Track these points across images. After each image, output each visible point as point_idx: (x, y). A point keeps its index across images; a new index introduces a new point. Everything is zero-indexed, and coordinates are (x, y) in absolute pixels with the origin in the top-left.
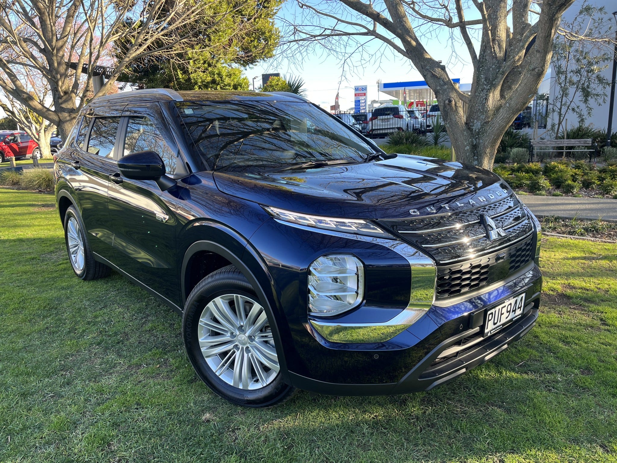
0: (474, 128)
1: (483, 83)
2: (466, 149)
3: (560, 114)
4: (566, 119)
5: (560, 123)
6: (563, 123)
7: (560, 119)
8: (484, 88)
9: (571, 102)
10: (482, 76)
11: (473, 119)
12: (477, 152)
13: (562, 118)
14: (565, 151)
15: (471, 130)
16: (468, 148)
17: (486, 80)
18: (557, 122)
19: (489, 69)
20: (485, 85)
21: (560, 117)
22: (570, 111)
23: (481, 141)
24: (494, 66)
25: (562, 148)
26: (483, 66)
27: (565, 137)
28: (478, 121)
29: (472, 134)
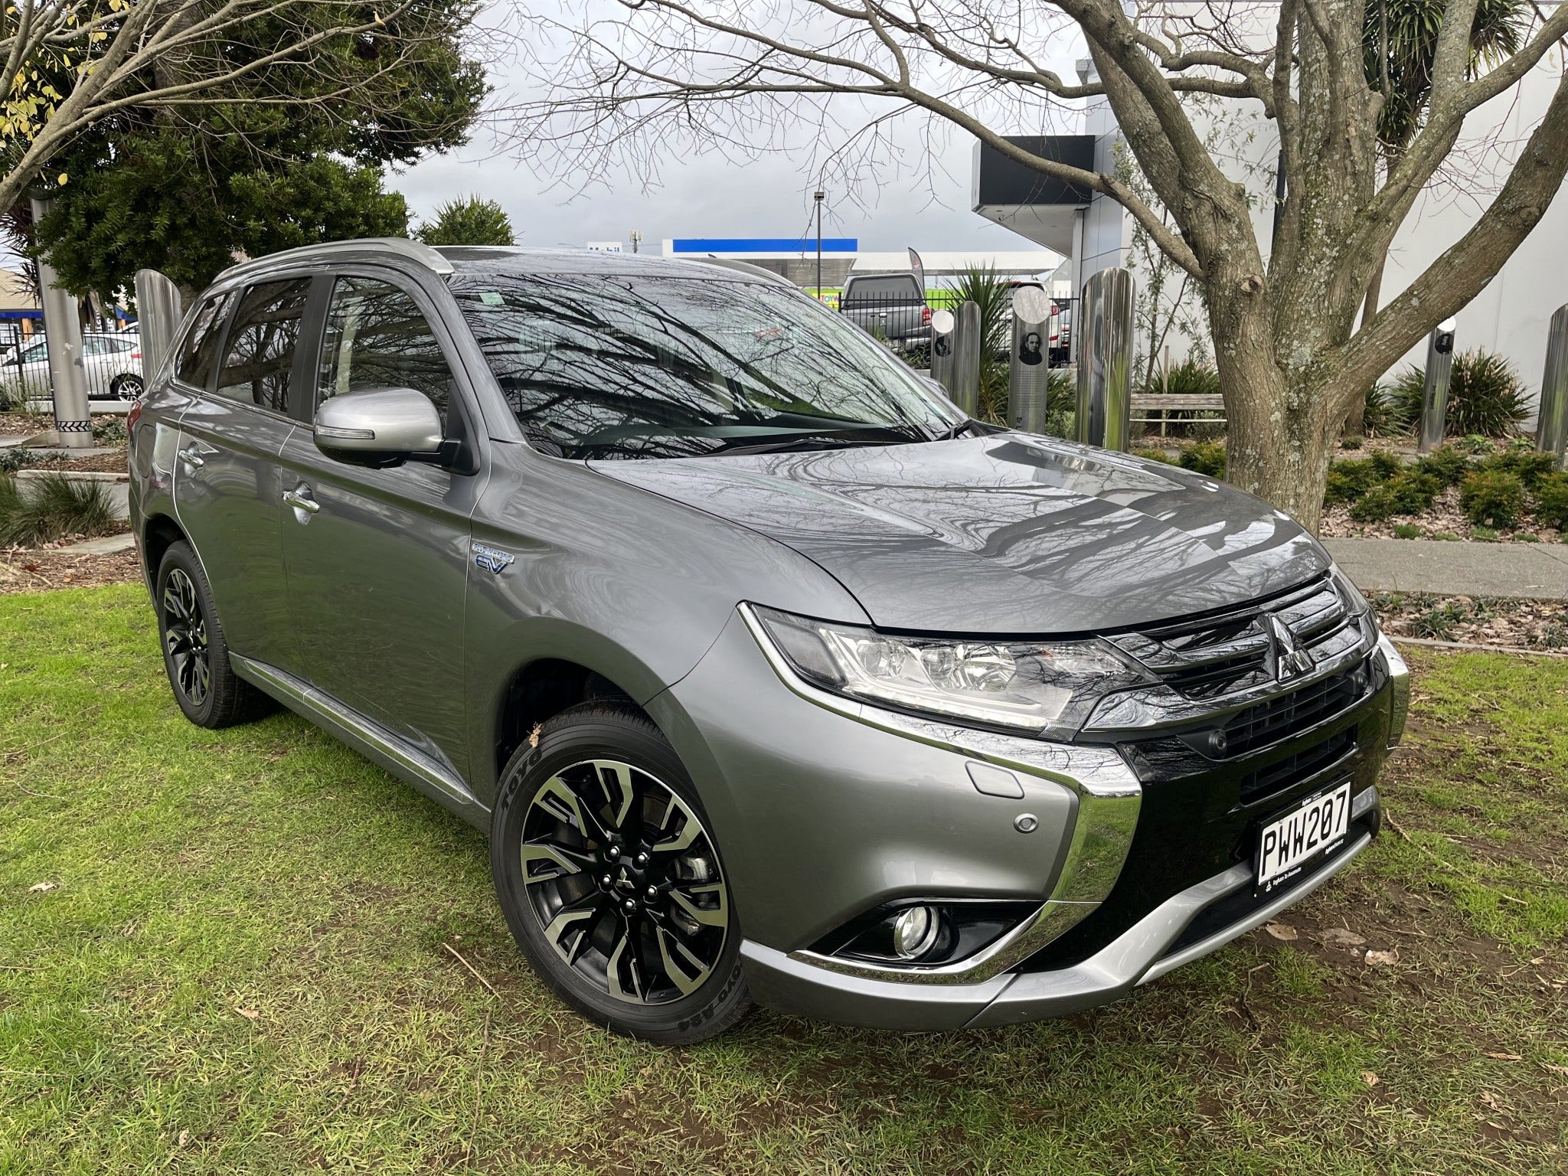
0: (1291, 361)
1: (1322, 240)
2: (1273, 418)
3: (1154, 337)
4: (1167, 347)
5: (1153, 356)
6: (1161, 355)
7: (1152, 347)
8: (1324, 254)
9: (1176, 306)
10: (1319, 221)
11: (1288, 337)
12: (1301, 429)
13: (1157, 344)
14: (1164, 420)
15: (1283, 368)
16: (1277, 415)
17: (1328, 233)
18: (1146, 352)
19: (1335, 204)
20: (1327, 246)
21: (1153, 341)
22: (1176, 328)
23: (1315, 398)
24: (1346, 198)
25: (1157, 414)
26: (1318, 194)
27: (1165, 387)
28: (1303, 342)
29: (1286, 377)
